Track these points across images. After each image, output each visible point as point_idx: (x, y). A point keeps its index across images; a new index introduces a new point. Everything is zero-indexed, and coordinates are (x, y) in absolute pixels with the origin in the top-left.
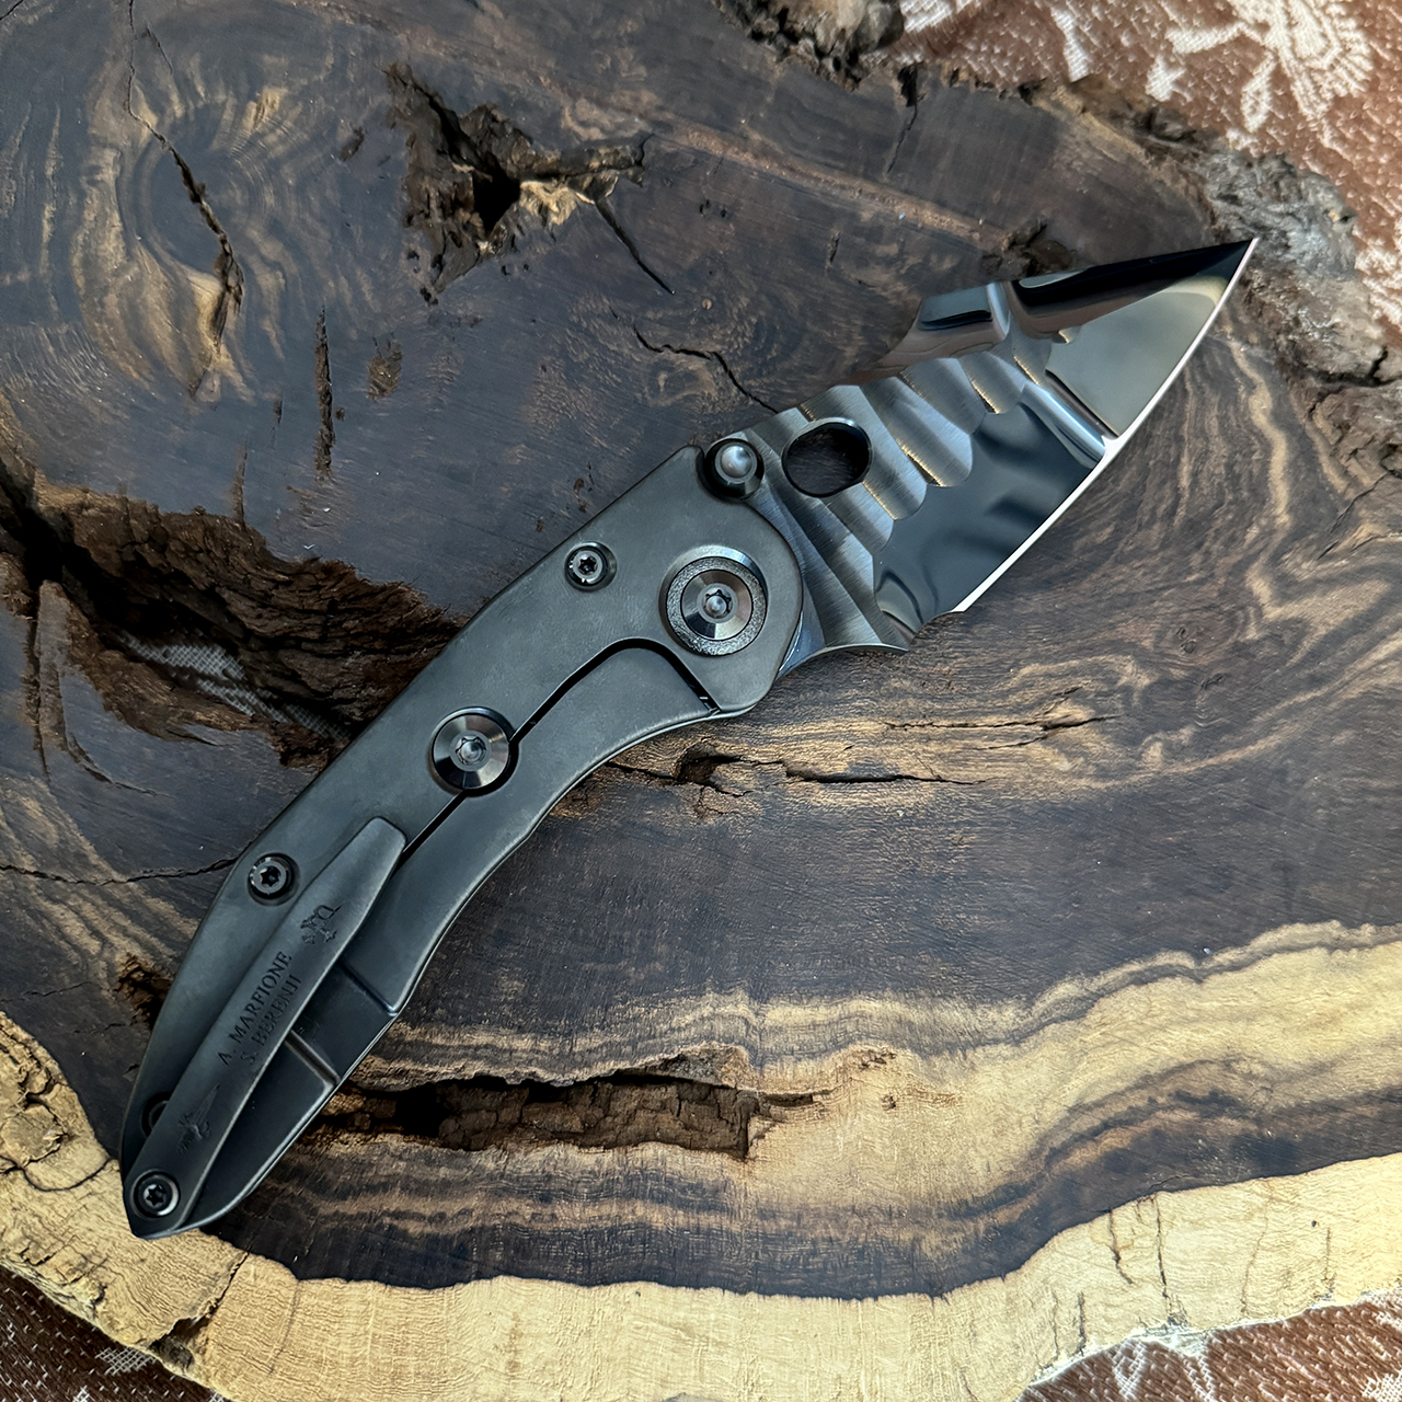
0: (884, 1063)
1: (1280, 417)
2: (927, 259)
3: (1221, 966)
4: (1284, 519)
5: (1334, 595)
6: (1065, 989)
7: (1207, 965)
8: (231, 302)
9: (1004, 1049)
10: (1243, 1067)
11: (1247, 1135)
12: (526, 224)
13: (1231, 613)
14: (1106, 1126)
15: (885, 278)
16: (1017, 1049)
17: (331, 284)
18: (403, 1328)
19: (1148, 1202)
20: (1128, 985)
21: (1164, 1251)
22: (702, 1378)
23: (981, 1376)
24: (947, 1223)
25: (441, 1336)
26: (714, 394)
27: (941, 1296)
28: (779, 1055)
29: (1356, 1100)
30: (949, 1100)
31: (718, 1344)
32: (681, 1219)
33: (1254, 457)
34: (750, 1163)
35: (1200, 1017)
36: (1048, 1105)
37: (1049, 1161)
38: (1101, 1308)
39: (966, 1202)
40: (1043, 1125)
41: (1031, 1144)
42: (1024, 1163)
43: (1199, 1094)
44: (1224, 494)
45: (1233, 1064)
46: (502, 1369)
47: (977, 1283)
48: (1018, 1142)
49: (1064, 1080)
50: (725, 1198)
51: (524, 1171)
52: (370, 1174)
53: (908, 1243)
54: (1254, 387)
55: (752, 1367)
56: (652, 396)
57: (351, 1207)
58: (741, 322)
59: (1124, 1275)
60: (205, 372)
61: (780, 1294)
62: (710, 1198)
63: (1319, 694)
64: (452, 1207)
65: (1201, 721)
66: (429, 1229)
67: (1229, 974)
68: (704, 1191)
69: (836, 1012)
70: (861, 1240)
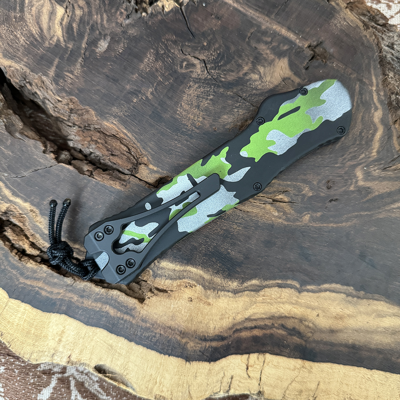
0: (192, 287)
1: (383, 121)
2: (279, 45)
3: (308, 289)
4: (374, 153)
5: (385, 183)
6: (254, 282)
7: (304, 288)
8: (66, 16)
9: (230, 294)
10: (307, 323)
11: (301, 345)
12: (157, 10)
13: (347, 180)
14: (255, 327)
15: (264, 47)
16: (234, 295)
17: (96, 16)
18: (33, 320)
19: (262, 355)
20: (276, 286)
21: (263, 371)
22: (112, 361)
23: (195, 389)
24: (197, 340)
25: (43, 325)
26: (199, 72)
27: (189, 361)
28: (161, 276)
29: (341, 345)
30: (209, 304)
31: (119, 353)
32: (119, 314)
33: (371, 132)
34: (144, 304)
35: (297, 303)
36: (239, 315)
37: (234, 332)
38: (238, 382)
39: (205, 336)
40: (235, 321)
41: (230, 325)
42: (226, 330)
43: (289, 327)
44: (356, 141)
45: (303, 321)
46: (57, 340)
47: (201, 362)
48: (226, 323)
49: (246, 309)
50: (133, 313)
51: (78, 287)
52: (36, 275)
53: (184, 343)
54: (378, 109)
55: (127, 363)
56: (180, 68)
57: (28, 282)
58: (214, 52)
59: (248, 374)
60: (54, 35)
61: (141, 345)
62: (129, 311)
63: (369, 213)
64: (56, 291)
65: (325, 211)
66: (48, 295)
67: (310, 293)
68: (128, 308)
69: (182, 268)
70: (170, 337)
